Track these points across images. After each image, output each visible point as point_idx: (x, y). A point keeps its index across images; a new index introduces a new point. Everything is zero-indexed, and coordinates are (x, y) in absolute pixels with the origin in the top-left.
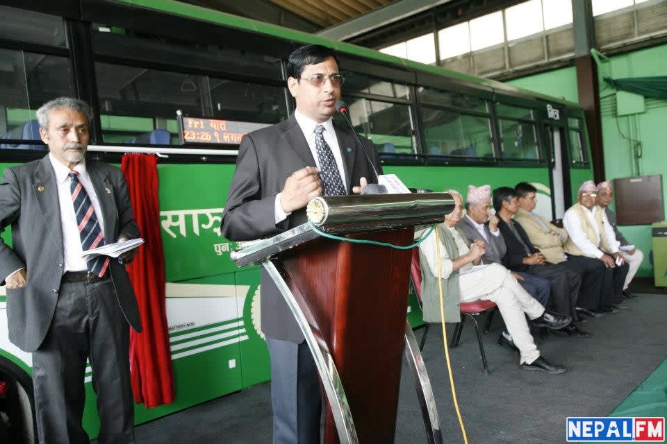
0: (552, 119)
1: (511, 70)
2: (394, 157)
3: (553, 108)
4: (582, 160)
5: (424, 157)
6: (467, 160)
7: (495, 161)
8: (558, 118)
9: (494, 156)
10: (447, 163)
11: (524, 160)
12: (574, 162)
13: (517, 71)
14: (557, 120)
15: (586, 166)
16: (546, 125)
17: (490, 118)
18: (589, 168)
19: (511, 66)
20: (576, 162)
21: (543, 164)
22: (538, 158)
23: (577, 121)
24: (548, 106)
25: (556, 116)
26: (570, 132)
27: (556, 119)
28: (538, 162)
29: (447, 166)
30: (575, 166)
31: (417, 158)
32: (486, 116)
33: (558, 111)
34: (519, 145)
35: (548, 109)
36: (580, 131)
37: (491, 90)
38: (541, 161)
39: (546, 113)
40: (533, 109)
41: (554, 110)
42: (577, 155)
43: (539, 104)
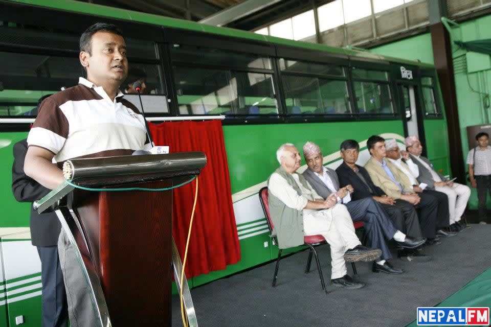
0: (405, 79)
1: (378, 38)
2: (257, 117)
3: (407, 69)
4: (436, 112)
5: (285, 116)
6: (325, 117)
7: (352, 116)
8: (411, 77)
9: (351, 113)
10: (306, 120)
11: (380, 114)
12: (427, 114)
13: (383, 39)
14: (411, 80)
15: (439, 117)
16: (399, 84)
17: (347, 81)
18: (442, 118)
19: (378, 35)
20: (429, 114)
21: (397, 117)
22: (393, 112)
23: (430, 79)
24: (402, 68)
25: (409, 76)
26: (423, 89)
27: (409, 78)
28: (393, 116)
29: (306, 122)
30: (428, 118)
31: (278, 117)
32: (342, 80)
33: (411, 72)
34: (374, 102)
35: (402, 71)
36: (433, 88)
37: (347, 58)
38: (396, 115)
39: (400, 74)
40: (388, 71)
41: (406, 71)
42: (431, 107)
43: (393, 66)
